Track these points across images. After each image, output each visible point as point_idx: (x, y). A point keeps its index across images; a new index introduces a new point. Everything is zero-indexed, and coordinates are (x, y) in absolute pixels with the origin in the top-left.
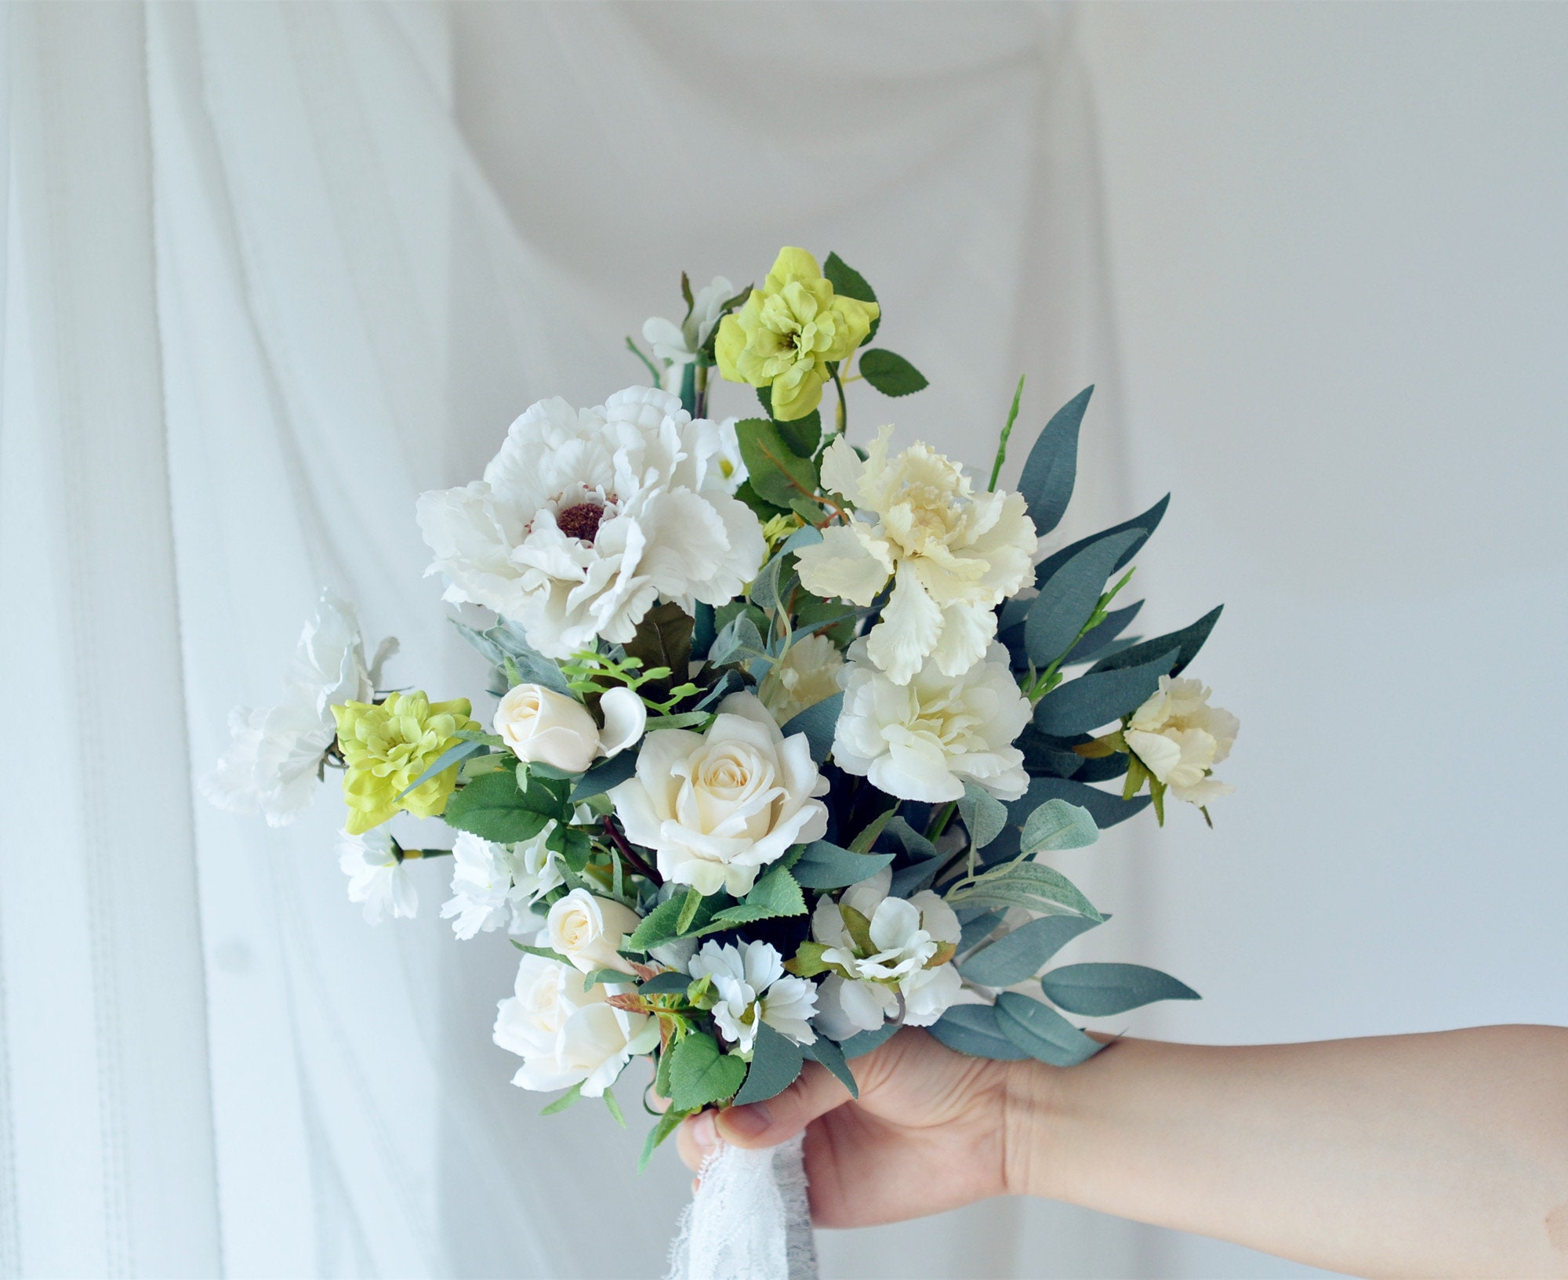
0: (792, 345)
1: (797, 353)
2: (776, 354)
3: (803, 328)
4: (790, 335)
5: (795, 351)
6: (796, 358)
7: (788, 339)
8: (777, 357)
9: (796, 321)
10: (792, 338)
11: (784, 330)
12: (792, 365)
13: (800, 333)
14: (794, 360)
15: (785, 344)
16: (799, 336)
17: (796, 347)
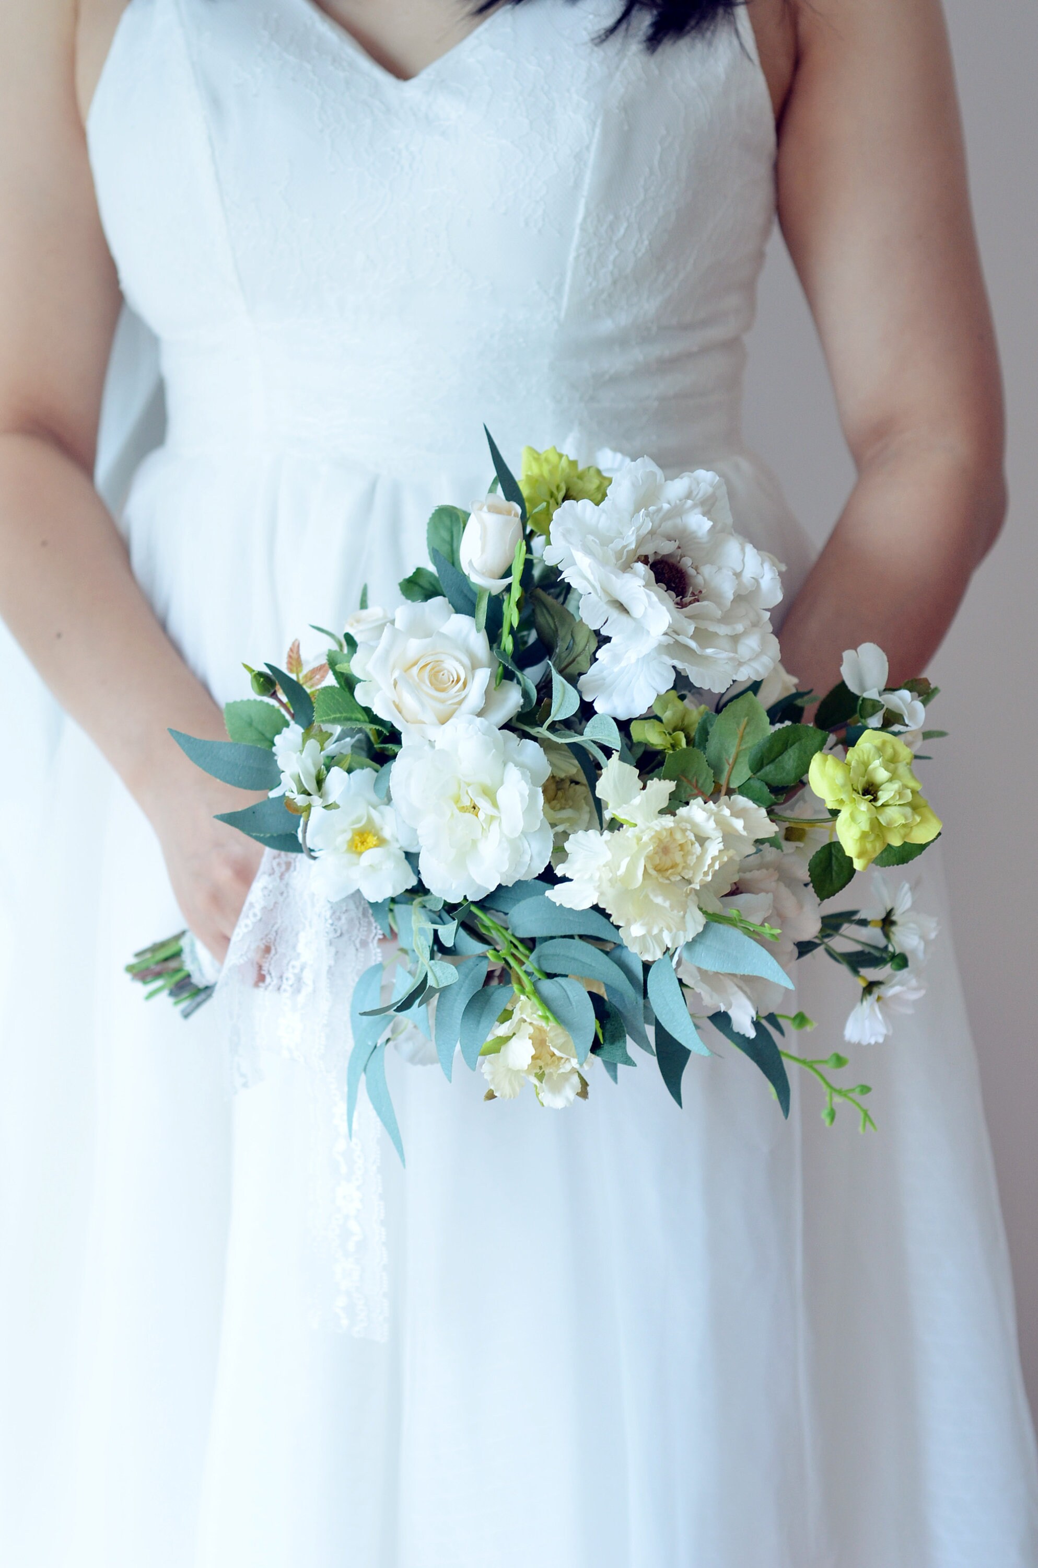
0: (866, 792)
1: (859, 793)
2: (866, 778)
3: (875, 807)
4: (875, 795)
5: (861, 792)
6: (855, 790)
7: (873, 792)
8: (864, 777)
9: (883, 805)
10: (872, 795)
11: (880, 793)
12: (852, 785)
13: (873, 803)
14: (855, 788)
15: (870, 788)
16: (870, 801)
17: (864, 795)
